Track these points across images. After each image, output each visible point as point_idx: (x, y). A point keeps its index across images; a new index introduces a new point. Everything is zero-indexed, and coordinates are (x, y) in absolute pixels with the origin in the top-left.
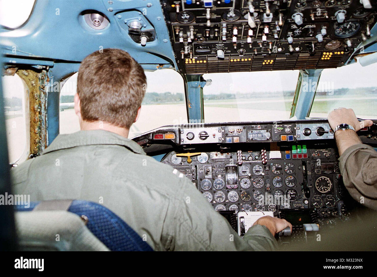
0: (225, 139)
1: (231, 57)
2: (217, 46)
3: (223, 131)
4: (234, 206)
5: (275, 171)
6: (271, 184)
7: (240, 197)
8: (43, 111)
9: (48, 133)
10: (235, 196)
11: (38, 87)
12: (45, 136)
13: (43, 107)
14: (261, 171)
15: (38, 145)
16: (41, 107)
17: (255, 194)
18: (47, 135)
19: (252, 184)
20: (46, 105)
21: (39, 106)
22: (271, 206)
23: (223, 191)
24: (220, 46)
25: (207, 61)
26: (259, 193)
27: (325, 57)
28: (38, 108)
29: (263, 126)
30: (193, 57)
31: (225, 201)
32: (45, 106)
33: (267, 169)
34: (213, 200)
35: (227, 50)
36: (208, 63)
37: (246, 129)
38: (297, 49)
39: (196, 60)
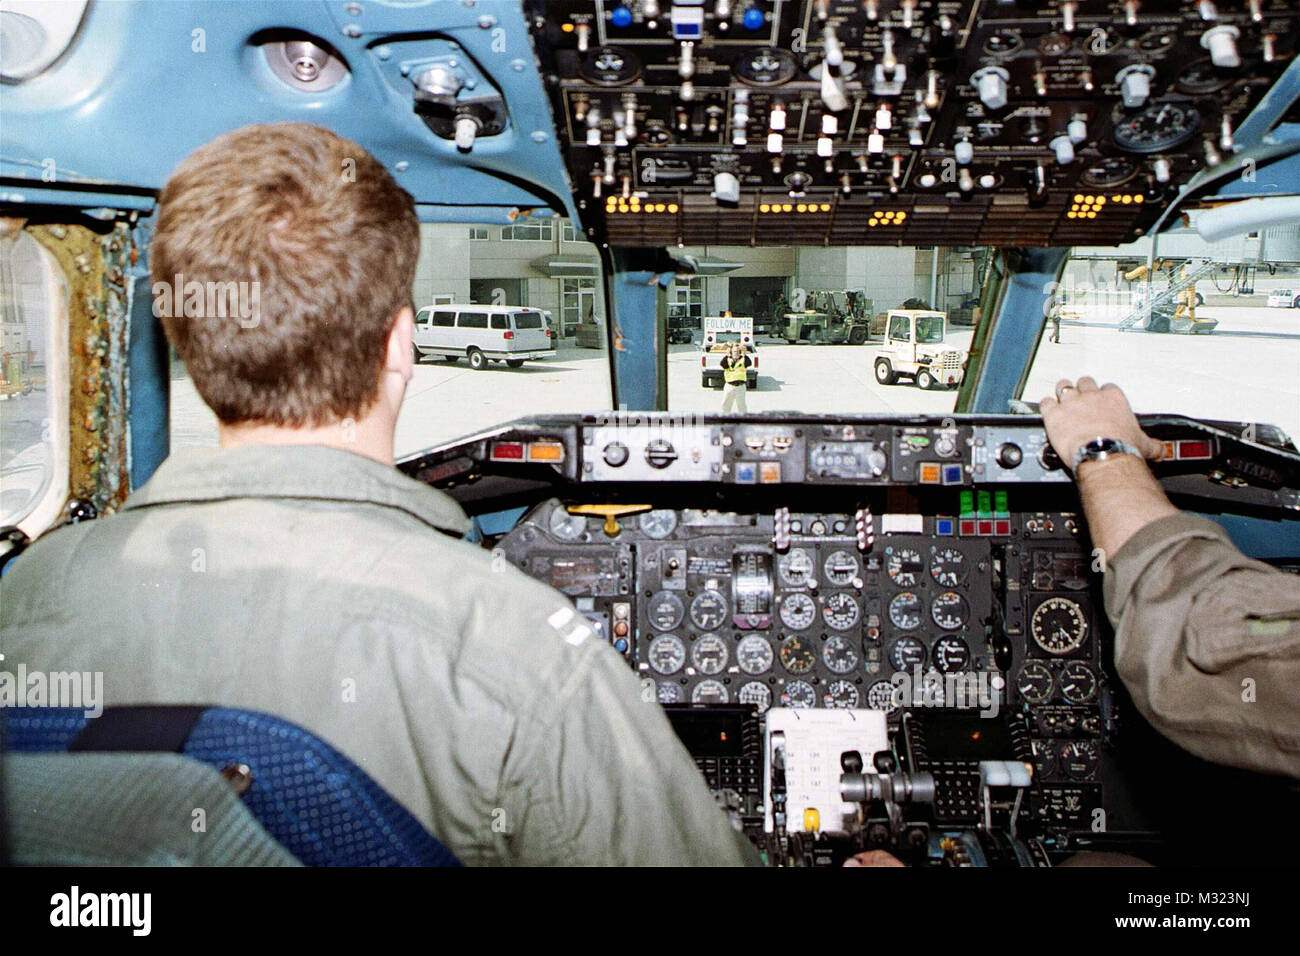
0: (732, 469)
1: (764, 197)
2: (714, 160)
3: (727, 441)
4: (756, 687)
5: (897, 574)
6: (885, 617)
7: (777, 655)
8: (114, 355)
9: (132, 431)
10: (761, 654)
11: (100, 277)
12: (121, 439)
13: (115, 343)
14: (852, 571)
15: (94, 469)
16: (108, 341)
17: (830, 647)
18: (128, 437)
19: (819, 616)
20: (127, 338)
21: (101, 338)
22: (880, 692)
23: (721, 635)
24: (727, 163)
25: (681, 206)
26: (840, 646)
27: (1080, 210)
28: (97, 346)
29: (863, 429)
30: (631, 192)
31: (726, 669)
32: (121, 339)
33: (873, 564)
34: (688, 662)
35: (752, 173)
36: (684, 213)
37: (804, 438)
38: (987, 181)
39: (643, 202)
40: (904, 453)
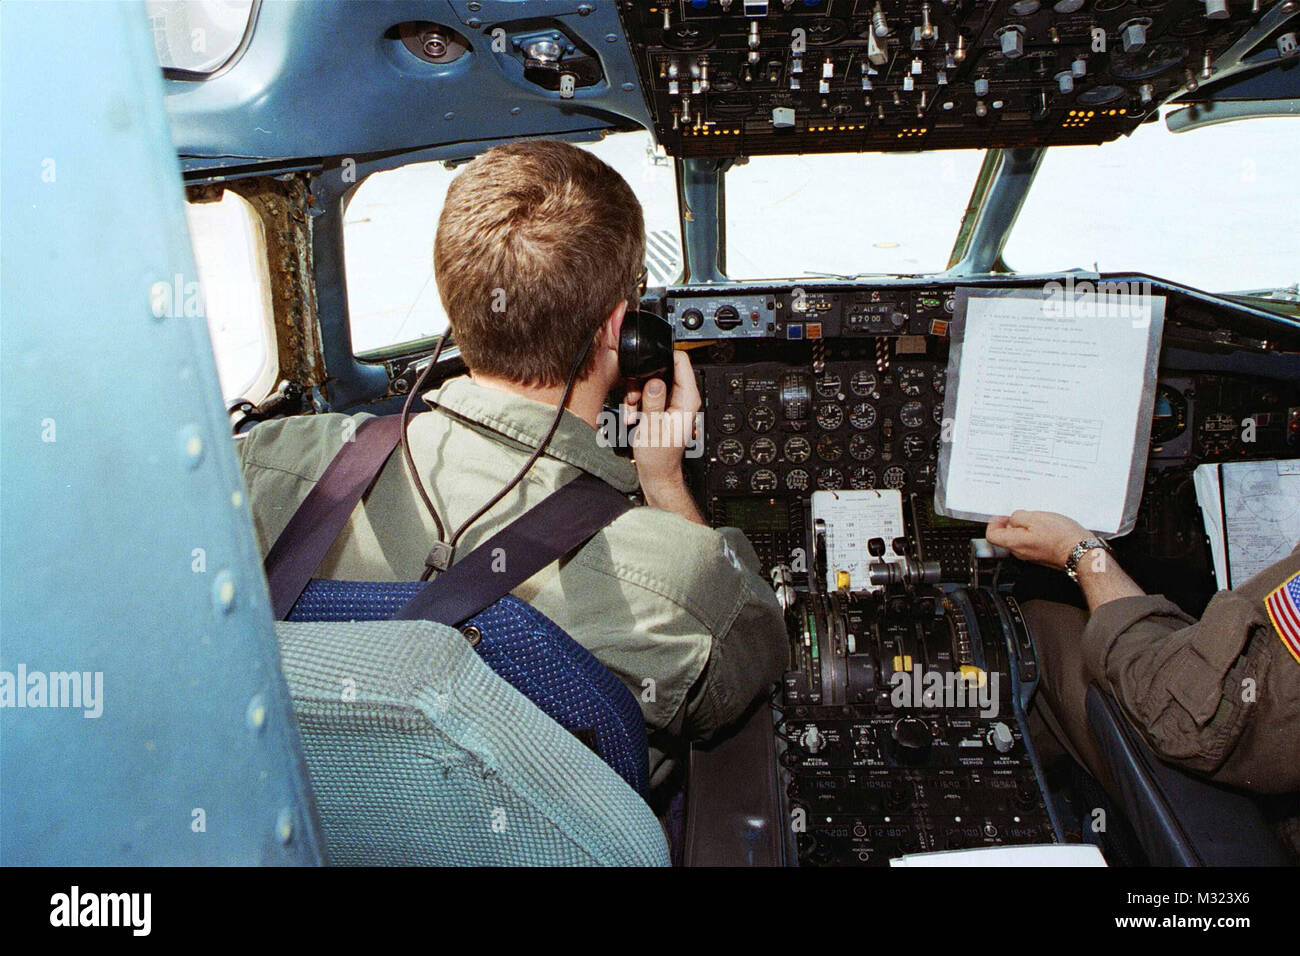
0: (784, 328)
1: (811, 121)
2: (773, 98)
3: (779, 306)
4: (799, 473)
5: (907, 387)
6: (897, 420)
7: (814, 450)
8: (303, 271)
9: (321, 325)
10: (802, 449)
11: (286, 215)
12: (314, 331)
13: (303, 264)
14: (872, 385)
15: (296, 352)
16: (297, 261)
17: (854, 443)
18: (319, 329)
19: (847, 420)
20: (311, 260)
21: (291, 259)
22: (892, 475)
23: (771, 437)
24: (782, 99)
25: (742, 130)
26: (862, 441)
27: (1072, 122)
28: (288, 266)
29: (887, 295)
30: (702, 124)
31: (776, 459)
32: (307, 260)
33: (888, 381)
34: (747, 455)
35: (803, 106)
36: (745, 135)
37: (839, 302)
38: (997, 104)
39: (711, 129)
40: (919, 311)
